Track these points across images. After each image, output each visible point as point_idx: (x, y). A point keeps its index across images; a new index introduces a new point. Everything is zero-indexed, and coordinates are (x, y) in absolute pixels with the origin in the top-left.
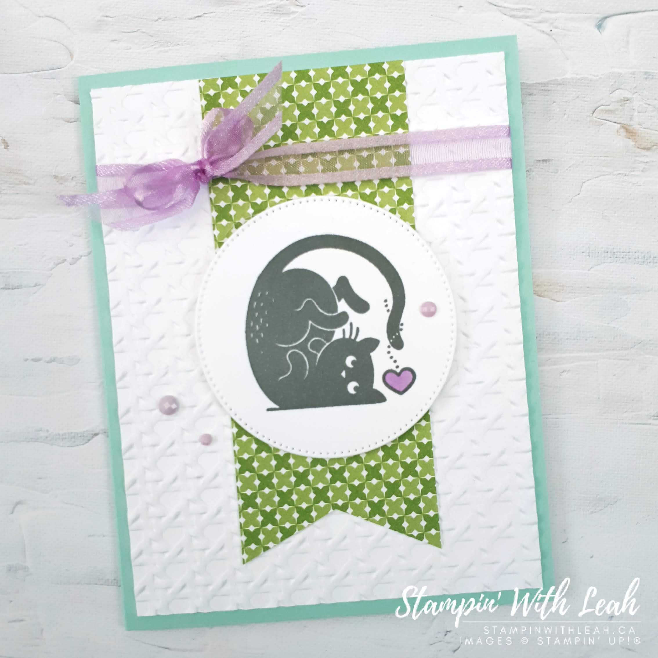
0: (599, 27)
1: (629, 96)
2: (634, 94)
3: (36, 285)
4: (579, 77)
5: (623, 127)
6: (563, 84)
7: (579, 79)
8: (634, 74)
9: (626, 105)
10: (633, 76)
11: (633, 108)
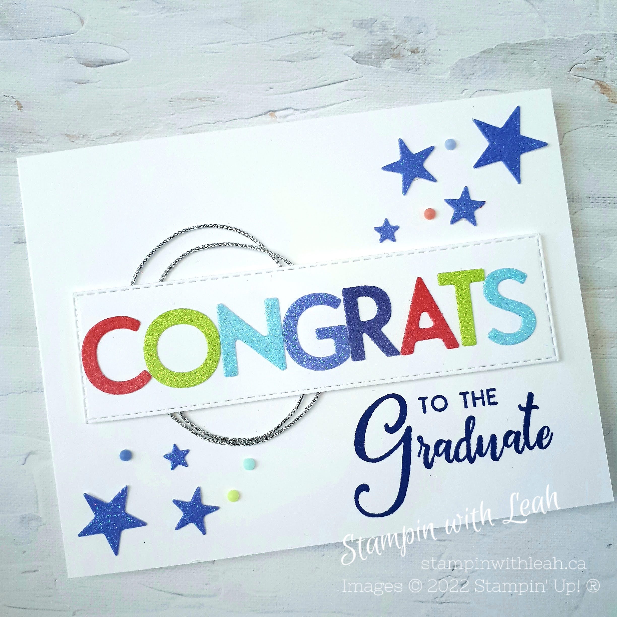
4: (556, 38)
6: (542, 45)
7: (556, 40)
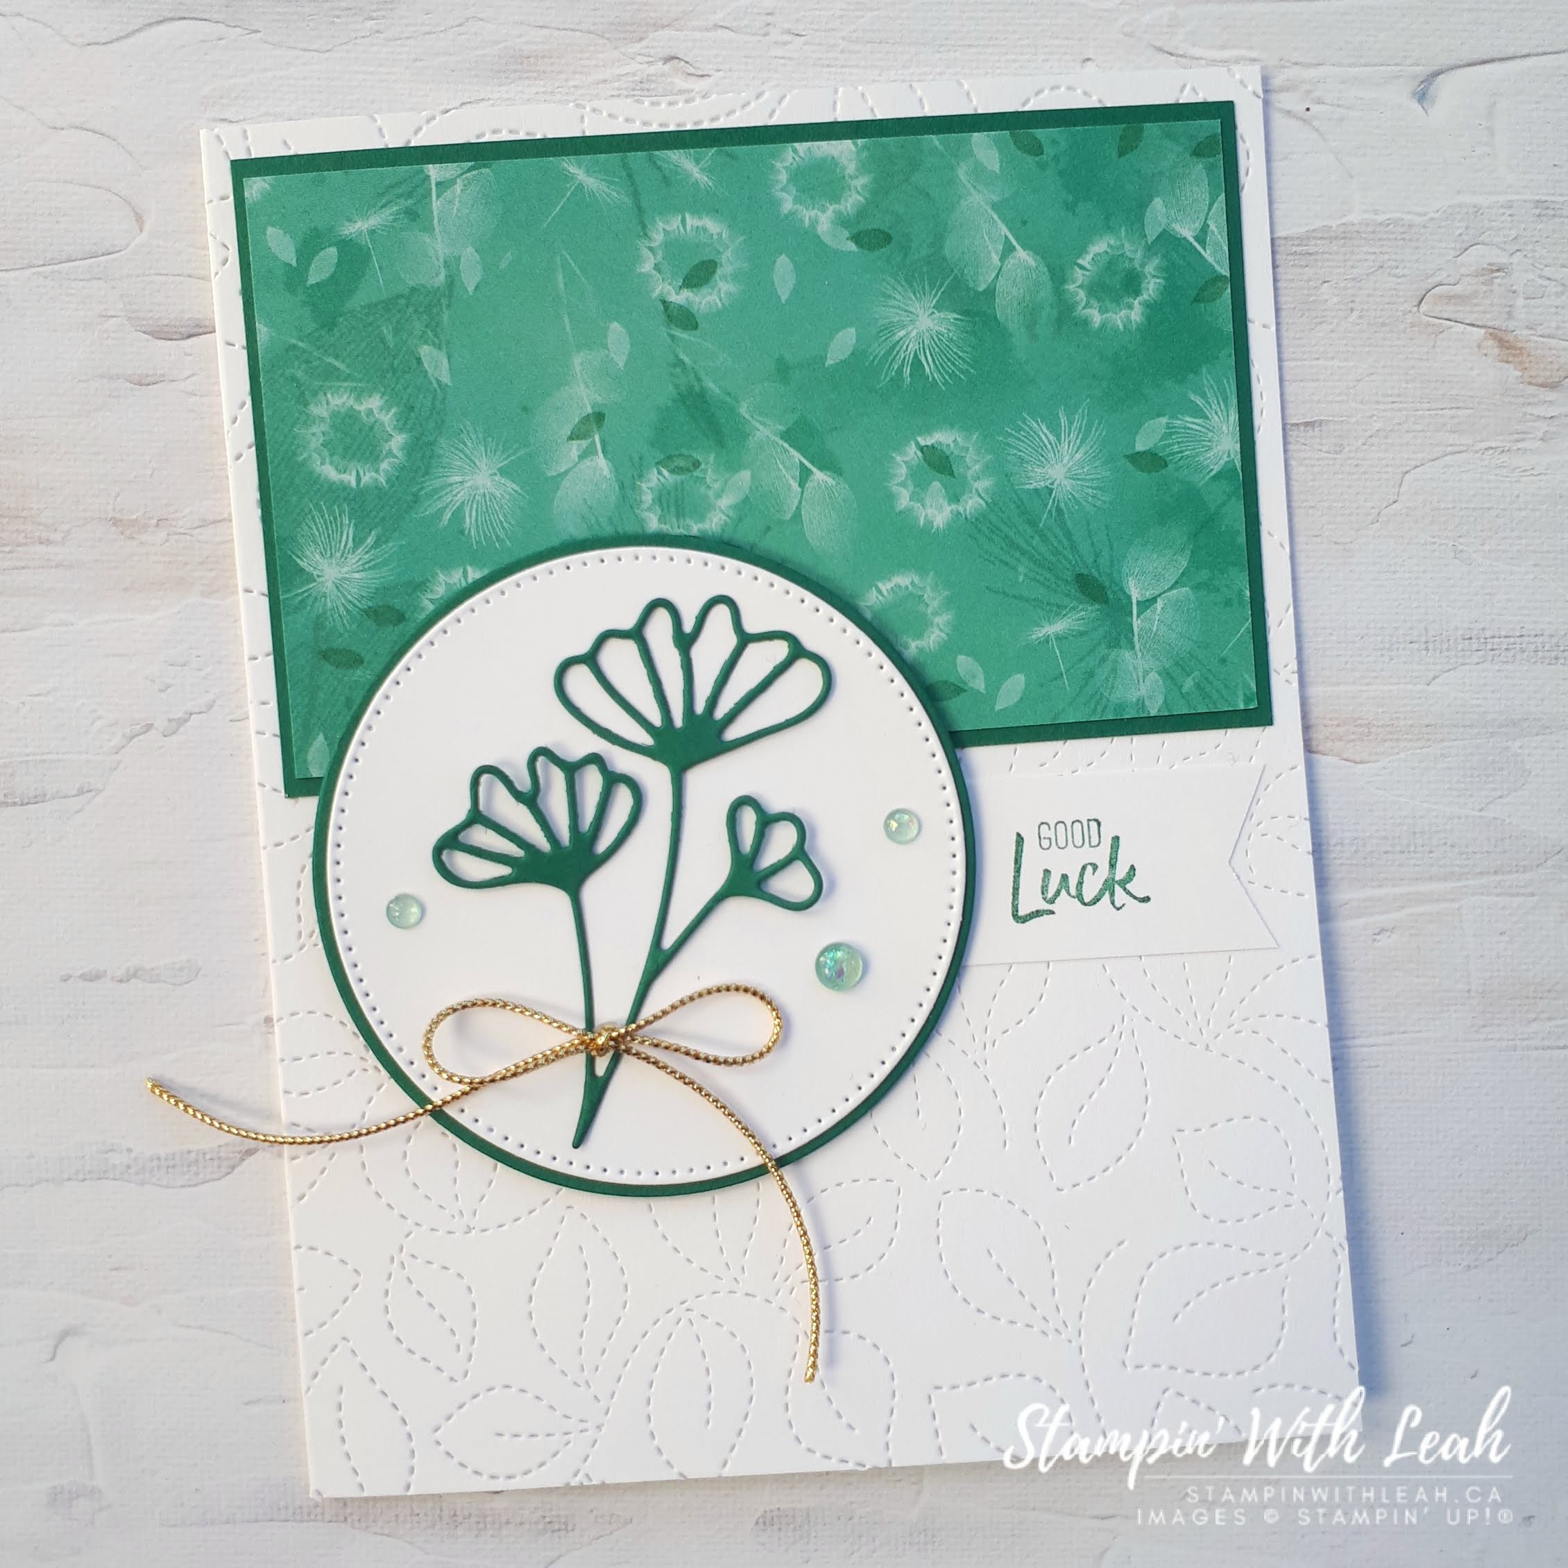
0: (1422, 96)
1: (1503, 259)
2: (1512, 254)
3: (81, 792)
5: (1491, 334)
8: (1511, 207)
9: (1496, 281)
10: (1509, 213)
11: (1514, 288)
